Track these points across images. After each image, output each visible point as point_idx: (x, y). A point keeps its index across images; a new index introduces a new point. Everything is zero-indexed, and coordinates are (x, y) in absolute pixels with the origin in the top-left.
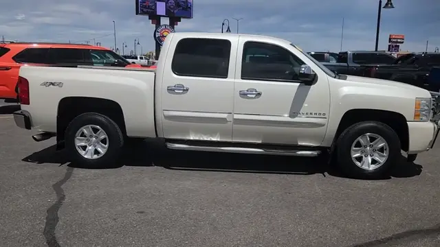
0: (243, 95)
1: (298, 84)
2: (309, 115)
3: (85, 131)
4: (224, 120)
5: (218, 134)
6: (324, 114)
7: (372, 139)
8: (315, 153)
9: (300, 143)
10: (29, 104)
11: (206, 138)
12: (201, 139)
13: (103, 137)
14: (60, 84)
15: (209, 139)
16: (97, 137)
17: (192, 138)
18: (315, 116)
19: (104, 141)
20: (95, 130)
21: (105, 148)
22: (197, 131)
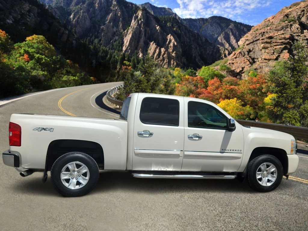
0: (190, 138)
1: (224, 131)
2: (232, 151)
3: (70, 167)
4: (177, 156)
5: (172, 166)
6: (241, 151)
7: (268, 166)
8: (233, 177)
9: (225, 170)
10: (20, 145)
11: (163, 169)
12: (160, 170)
13: (84, 171)
14: (51, 129)
15: (165, 170)
16: (78, 172)
17: (153, 169)
18: (236, 152)
19: (85, 175)
20: (78, 166)
21: (86, 180)
22: (158, 164)
